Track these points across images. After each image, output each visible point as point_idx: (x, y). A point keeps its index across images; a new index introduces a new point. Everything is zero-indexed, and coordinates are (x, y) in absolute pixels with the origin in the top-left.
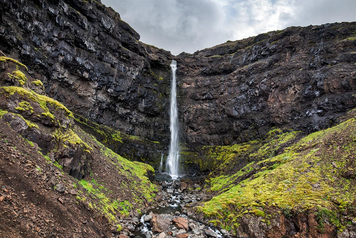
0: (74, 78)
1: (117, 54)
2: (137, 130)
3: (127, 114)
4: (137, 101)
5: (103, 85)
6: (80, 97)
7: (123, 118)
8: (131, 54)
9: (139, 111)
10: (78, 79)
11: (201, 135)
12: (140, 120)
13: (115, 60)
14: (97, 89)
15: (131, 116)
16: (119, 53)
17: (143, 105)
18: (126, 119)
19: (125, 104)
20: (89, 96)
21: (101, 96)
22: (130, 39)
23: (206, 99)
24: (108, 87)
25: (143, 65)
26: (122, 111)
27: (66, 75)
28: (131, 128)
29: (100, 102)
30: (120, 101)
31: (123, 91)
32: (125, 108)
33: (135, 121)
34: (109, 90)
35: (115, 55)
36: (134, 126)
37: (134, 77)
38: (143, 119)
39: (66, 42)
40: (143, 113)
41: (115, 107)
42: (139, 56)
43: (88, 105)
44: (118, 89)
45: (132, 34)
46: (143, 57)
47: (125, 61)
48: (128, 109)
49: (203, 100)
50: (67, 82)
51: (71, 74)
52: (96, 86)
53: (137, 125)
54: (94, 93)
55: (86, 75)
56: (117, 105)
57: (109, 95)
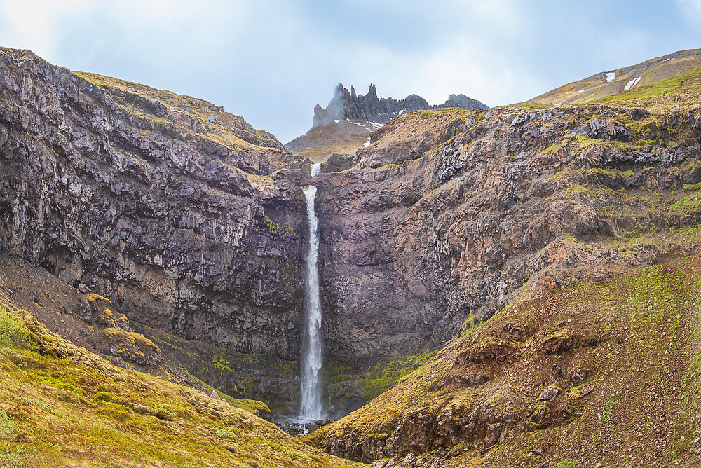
0: (143, 270)
1: (202, 206)
2: (257, 341)
3: (233, 314)
4: (248, 287)
5: (186, 271)
6: (155, 298)
7: (227, 321)
8: (225, 198)
9: (255, 306)
10: (147, 270)
11: (376, 337)
12: (259, 321)
13: (199, 219)
14: (178, 281)
15: (241, 318)
16: (206, 203)
17: (259, 292)
18: (234, 323)
19: (227, 296)
20: (167, 294)
21: (186, 292)
22: (221, 169)
23: (377, 263)
24: (194, 273)
25: (249, 214)
26: (222, 309)
27: (132, 269)
28: (244, 339)
29: (185, 302)
30: (218, 292)
31: (221, 275)
32: (229, 304)
33: (250, 325)
34: (196, 278)
35: (198, 210)
36: (249, 335)
37: (236, 243)
38: (264, 319)
40: (263, 307)
41: (211, 304)
42: (239, 198)
43: (168, 310)
46: (247, 200)
47: (216, 216)
48: (234, 304)
49: (372, 265)
50: (134, 280)
51: (138, 264)
52: (175, 275)
53: (255, 332)
54: (174, 288)
55: (159, 260)
56: (214, 301)
57: (199, 288)
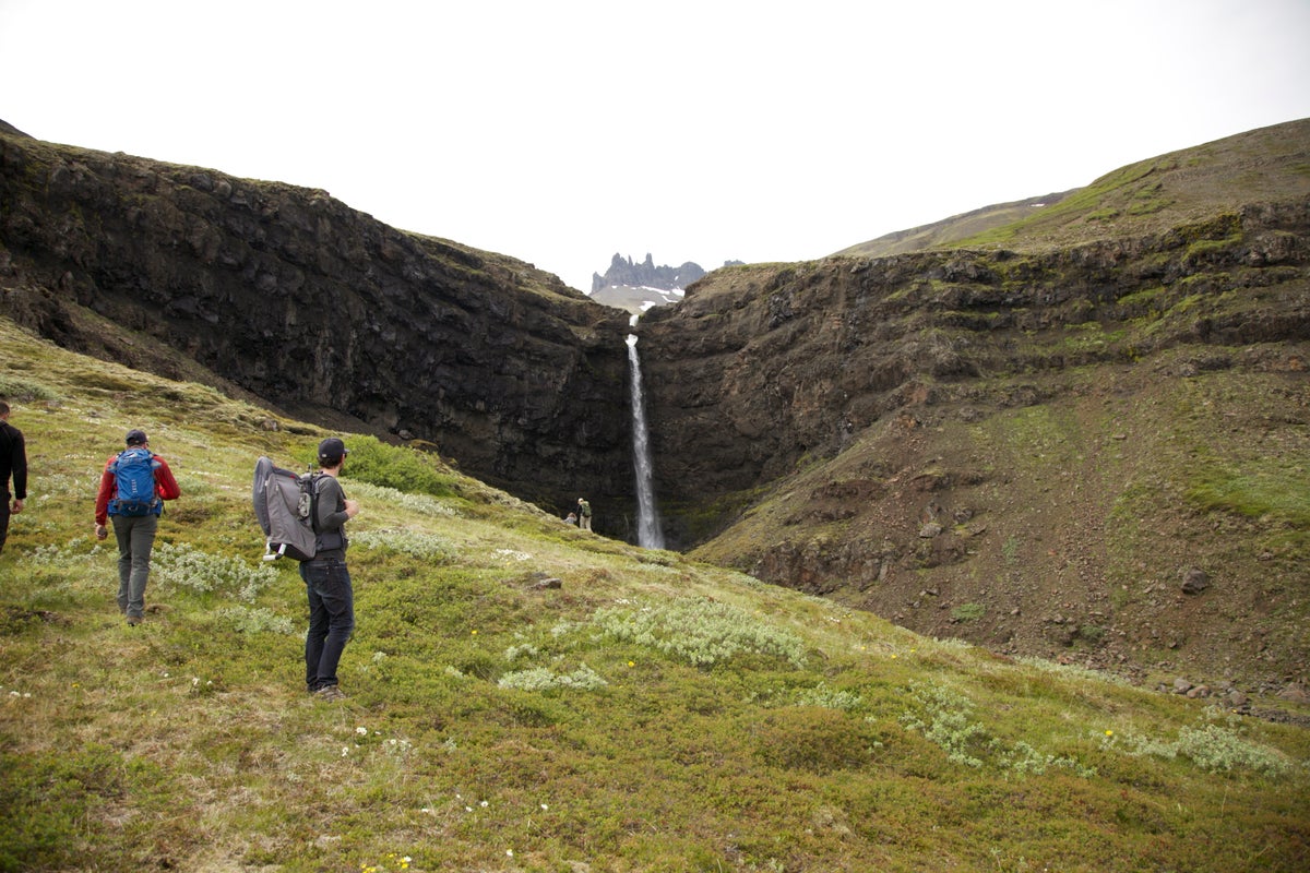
0: (464, 415)
1: (524, 354)
2: (581, 479)
3: (556, 454)
4: (572, 430)
5: (509, 415)
6: (477, 443)
7: (551, 462)
8: (548, 346)
9: (579, 447)
10: (468, 416)
12: (582, 461)
13: (522, 365)
14: (502, 424)
15: (565, 458)
16: (529, 353)
17: (583, 433)
18: (557, 463)
19: (551, 438)
20: (489, 438)
21: (508, 434)
22: (543, 320)
23: (701, 405)
24: (517, 417)
25: (572, 362)
26: (547, 450)
27: (452, 415)
28: (568, 478)
29: (508, 445)
30: (542, 435)
31: (545, 418)
32: (553, 445)
33: (573, 465)
34: (519, 421)
35: (521, 358)
36: (573, 475)
37: (560, 388)
38: (588, 458)
39: (445, 364)
40: (587, 447)
41: (535, 446)
42: (562, 346)
43: (490, 454)
44: (534, 417)
45: (545, 309)
46: (570, 348)
47: (539, 363)
48: (558, 445)
49: (696, 407)
50: (454, 425)
51: (458, 410)
52: (498, 419)
54: (497, 432)
55: (481, 405)
56: (538, 443)
57: (522, 430)
